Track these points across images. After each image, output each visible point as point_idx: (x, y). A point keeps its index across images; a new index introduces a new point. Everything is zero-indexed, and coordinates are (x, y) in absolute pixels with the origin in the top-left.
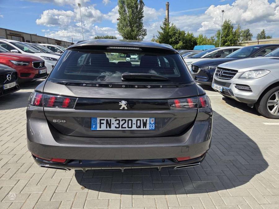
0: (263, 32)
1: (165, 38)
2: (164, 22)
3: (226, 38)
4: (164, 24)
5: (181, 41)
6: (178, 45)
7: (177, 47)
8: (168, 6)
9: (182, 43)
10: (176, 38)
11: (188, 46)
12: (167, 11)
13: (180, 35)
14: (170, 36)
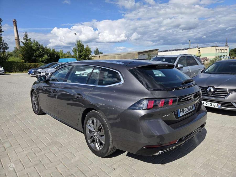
0: (97, 49)
1: (29, 52)
2: (25, 38)
3: (81, 53)
4: (24, 39)
5: (45, 55)
6: (43, 58)
7: (43, 60)
8: (16, 23)
9: (47, 56)
10: (41, 52)
11: (52, 59)
12: (15, 27)
13: (43, 49)
14: (34, 50)
